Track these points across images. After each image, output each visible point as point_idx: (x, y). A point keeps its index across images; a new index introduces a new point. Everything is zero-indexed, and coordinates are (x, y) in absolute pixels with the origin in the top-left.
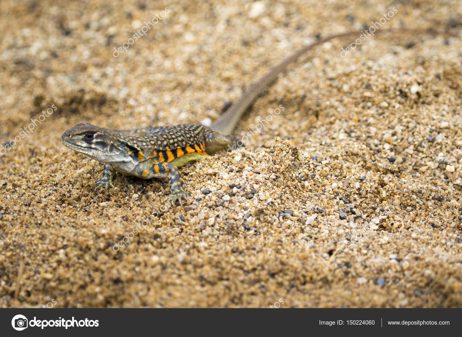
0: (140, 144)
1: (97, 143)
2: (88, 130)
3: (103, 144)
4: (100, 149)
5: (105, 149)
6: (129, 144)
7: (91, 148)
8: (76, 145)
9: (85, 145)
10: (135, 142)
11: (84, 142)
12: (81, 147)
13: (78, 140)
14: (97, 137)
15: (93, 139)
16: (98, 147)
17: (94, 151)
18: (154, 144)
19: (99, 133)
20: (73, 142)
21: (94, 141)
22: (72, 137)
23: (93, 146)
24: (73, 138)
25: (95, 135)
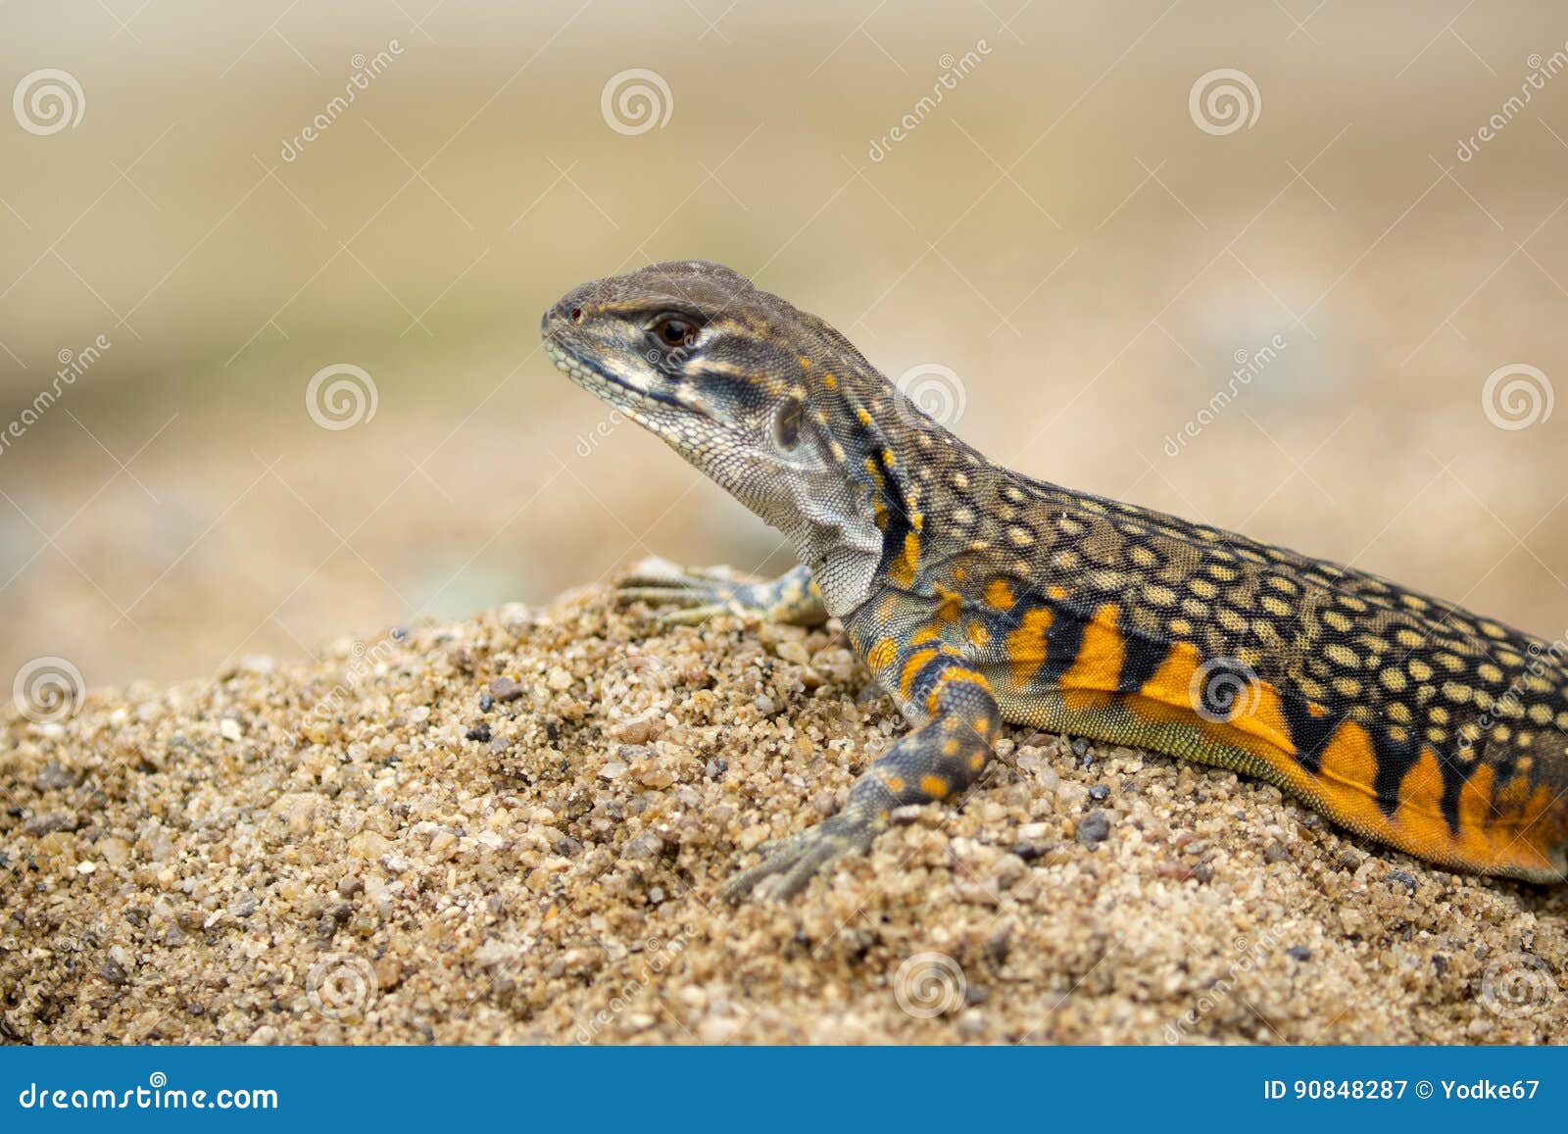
0: (939, 500)
1: (709, 381)
2: (675, 300)
3: (745, 395)
4: (718, 414)
5: (752, 422)
6: (890, 458)
7: (674, 403)
8: (599, 371)
9: (644, 377)
10: (926, 473)
11: (641, 363)
12: (627, 386)
13: (615, 345)
14: (715, 348)
15: (692, 354)
16: (708, 402)
17: (690, 422)
18: (1025, 553)
19: (730, 328)
20: (587, 353)
21: (696, 365)
22: (589, 322)
23: (686, 393)
24: (594, 331)
25: (707, 335)
